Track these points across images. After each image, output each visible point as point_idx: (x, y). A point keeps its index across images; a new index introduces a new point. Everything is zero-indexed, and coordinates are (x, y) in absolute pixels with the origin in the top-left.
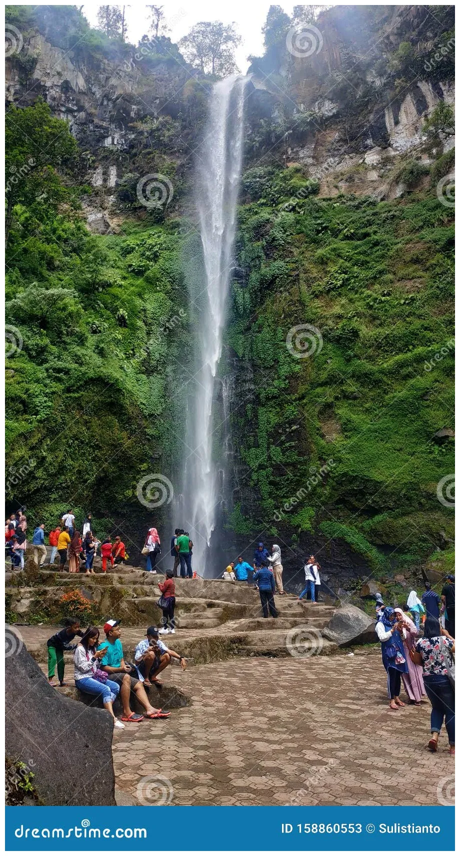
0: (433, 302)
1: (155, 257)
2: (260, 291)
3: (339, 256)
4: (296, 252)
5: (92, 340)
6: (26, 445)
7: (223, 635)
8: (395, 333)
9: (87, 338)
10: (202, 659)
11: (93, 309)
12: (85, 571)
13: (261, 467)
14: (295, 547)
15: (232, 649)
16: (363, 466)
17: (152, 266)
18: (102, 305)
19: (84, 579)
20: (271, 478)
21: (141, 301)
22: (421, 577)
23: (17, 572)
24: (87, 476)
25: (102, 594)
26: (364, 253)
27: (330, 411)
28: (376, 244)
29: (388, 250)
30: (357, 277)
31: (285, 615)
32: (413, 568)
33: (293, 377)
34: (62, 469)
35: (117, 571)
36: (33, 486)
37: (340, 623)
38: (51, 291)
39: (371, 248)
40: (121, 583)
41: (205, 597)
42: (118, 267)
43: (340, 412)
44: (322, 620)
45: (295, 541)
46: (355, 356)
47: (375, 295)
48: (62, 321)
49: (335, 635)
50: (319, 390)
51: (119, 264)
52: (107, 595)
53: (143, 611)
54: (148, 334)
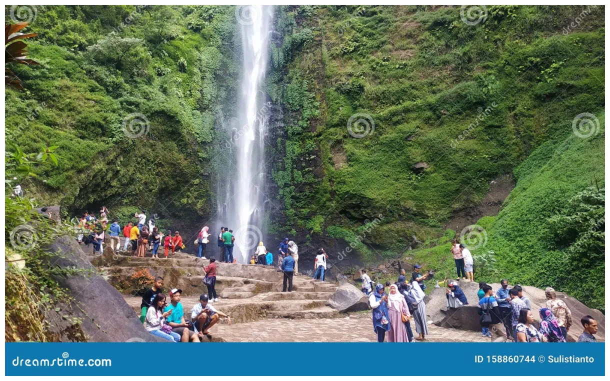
0: (420, 68)
1: (210, 18)
2: (291, 51)
3: (352, 28)
4: (320, 22)
5: (157, 81)
6: (104, 160)
7: (256, 303)
8: (390, 89)
9: (154, 79)
10: (239, 320)
11: (159, 56)
12: (151, 256)
13: (286, 185)
14: (308, 243)
15: (262, 313)
16: (361, 187)
17: (207, 26)
18: (166, 54)
19: (150, 262)
20: (293, 194)
21: (197, 52)
22: (397, 267)
23: (97, 255)
24: (152, 187)
25: (164, 273)
26: (371, 27)
27: (339, 146)
28: (381, 20)
29: (390, 26)
30: (365, 45)
31: (301, 290)
32: (392, 260)
33: (313, 119)
34: (132, 181)
35: (176, 257)
36: (109, 192)
37: (340, 296)
38: (124, 40)
39: (377, 23)
40: (179, 265)
41: (243, 277)
42: (180, 24)
43: (346, 146)
44: (328, 294)
45: (308, 239)
46: (360, 105)
47: (377, 60)
48: (135, 65)
49: (337, 304)
50: (332, 130)
51: (181, 22)
52: (168, 274)
53: (195, 286)
54: (203, 79)
